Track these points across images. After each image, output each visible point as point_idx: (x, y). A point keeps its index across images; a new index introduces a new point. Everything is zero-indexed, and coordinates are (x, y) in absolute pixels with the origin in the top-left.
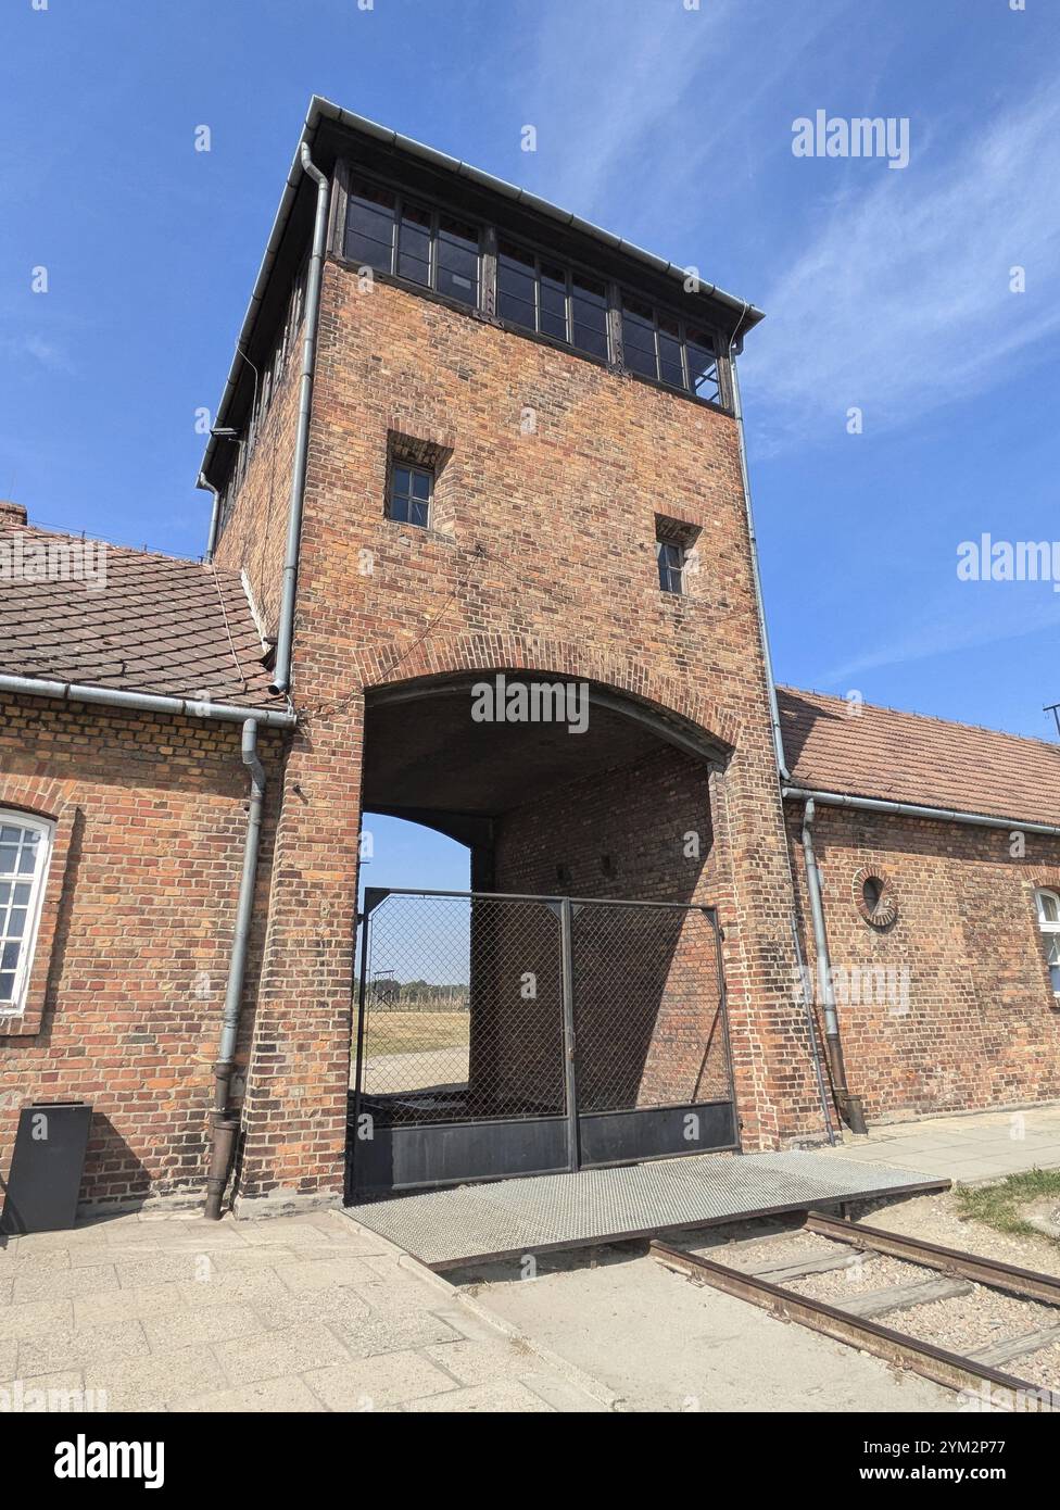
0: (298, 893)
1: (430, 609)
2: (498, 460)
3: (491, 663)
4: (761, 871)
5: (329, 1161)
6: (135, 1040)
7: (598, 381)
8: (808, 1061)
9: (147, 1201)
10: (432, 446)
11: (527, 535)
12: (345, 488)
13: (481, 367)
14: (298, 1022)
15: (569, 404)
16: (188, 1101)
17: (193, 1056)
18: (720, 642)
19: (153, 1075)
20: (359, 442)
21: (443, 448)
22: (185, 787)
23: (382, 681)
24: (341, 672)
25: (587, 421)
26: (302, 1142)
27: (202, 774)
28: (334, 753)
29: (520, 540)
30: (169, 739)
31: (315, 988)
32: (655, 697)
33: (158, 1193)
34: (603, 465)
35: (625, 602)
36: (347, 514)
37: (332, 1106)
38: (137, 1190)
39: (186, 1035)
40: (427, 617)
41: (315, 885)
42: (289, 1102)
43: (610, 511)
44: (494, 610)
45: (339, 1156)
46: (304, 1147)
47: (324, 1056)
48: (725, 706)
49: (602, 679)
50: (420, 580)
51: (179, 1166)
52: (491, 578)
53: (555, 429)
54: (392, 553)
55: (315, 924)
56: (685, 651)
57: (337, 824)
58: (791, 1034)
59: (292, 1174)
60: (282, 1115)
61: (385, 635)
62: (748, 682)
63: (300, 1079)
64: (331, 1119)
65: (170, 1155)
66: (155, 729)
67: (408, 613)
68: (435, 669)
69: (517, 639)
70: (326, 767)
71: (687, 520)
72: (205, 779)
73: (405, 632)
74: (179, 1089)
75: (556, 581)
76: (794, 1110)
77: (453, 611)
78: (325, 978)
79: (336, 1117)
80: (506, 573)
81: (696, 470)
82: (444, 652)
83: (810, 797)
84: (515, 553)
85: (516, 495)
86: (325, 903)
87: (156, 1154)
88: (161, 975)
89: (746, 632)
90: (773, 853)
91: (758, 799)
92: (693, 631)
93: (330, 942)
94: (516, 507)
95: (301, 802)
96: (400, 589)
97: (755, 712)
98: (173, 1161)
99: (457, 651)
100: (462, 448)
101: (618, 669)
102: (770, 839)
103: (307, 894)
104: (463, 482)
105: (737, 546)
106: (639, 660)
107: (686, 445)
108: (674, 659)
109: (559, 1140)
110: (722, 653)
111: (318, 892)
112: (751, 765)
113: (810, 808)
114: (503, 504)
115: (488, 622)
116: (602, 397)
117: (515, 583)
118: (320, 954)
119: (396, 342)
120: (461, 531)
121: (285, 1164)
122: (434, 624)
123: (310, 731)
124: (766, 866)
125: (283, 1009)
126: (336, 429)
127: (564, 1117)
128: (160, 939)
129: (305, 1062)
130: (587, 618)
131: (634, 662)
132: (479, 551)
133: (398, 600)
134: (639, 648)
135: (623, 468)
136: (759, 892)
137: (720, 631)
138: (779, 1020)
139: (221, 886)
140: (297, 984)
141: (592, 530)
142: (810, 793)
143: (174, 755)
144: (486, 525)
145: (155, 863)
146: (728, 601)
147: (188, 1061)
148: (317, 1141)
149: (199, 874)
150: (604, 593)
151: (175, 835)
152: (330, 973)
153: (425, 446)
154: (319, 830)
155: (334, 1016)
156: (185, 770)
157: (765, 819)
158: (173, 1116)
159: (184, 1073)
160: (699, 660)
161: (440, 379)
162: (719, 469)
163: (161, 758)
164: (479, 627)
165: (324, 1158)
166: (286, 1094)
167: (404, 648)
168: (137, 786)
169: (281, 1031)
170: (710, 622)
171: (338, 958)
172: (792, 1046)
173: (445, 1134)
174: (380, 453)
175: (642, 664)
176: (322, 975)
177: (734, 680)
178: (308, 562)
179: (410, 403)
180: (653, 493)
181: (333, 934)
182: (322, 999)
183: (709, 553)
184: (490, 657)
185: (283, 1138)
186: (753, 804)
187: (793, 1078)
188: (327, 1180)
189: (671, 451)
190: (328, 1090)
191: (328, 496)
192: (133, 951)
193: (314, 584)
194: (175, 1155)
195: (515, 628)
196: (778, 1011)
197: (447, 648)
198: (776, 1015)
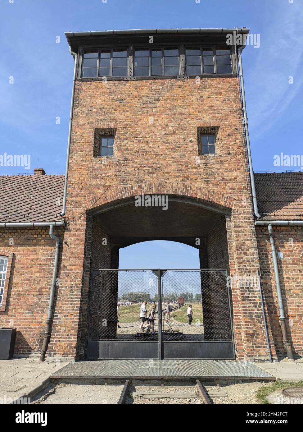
0: (66, 273)
1: (108, 182)
2: (133, 127)
3: (129, 195)
4: (242, 255)
5: (71, 348)
6: (28, 313)
7: (174, 85)
8: (262, 328)
9: (30, 355)
10: (110, 129)
11: (143, 149)
12: (81, 151)
13: (127, 97)
14: (64, 309)
15: (161, 98)
16: (41, 330)
17: (42, 318)
18: (226, 169)
19: (32, 322)
20: (86, 135)
21: (114, 129)
22: (40, 245)
23: (92, 208)
24: (79, 207)
25: (168, 101)
26: (64, 343)
27: (44, 242)
28: (77, 231)
29: (141, 152)
30: (35, 233)
31: (70, 299)
32: (194, 196)
33: (33, 353)
34: (175, 116)
35: (182, 163)
36: (81, 159)
37: (73, 333)
38: (28, 352)
39: (40, 312)
40: (107, 185)
41: (71, 270)
42: (61, 331)
43: (177, 132)
44: (131, 177)
45: (75, 347)
46: (64, 344)
47: (71, 319)
48: (227, 194)
49: (171, 193)
50: (105, 174)
51: (38, 346)
52: (129, 167)
53: (155, 109)
54: (96, 167)
55: (71, 281)
56: (209, 176)
57: (77, 252)
58: (254, 317)
59: (61, 351)
60: (59, 335)
61: (93, 193)
62: (240, 182)
63: (64, 325)
64: (73, 337)
65: (36, 343)
66: (31, 231)
67: (101, 185)
68: (109, 200)
69: (139, 186)
70: (75, 236)
71: (212, 125)
72: (46, 243)
73: (99, 191)
74: (39, 326)
75: (154, 162)
76: (253, 347)
77: (116, 181)
78: (73, 297)
79: (74, 336)
80: (135, 164)
81: (218, 105)
82: (113, 195)
83: (269, 224)
84: (138, 157)
85: (139, 136)
86: (74, 275)
87: (33, 343)
88: (34, 296)
89: (240, 163)
90: (249, 248)
91: (242, 227)
92: (213, 168)
93: (75, 286)
94: (139, 141)
95: (67, 247)
96: (98, 178)
97: (243, 193)
98: (37, 345)
99: (117, 194)
100: (120, 127)
101: (178, 188)
102: (248, 242)
103: (69, 273)
104: (120, 138)
105: (237, 129)
106: (188, 183)
107: (214, 96)
108: (203, 180)
109: (155, 349)
110: (227, 173)
111: (72, 272)
112: (239, 214)
113: (270, 228)
114: (135, 141)
115: (128, 182)
116: (175, 90)
117: (138, 167)
118: (72, 290)
119: (98, 99)
120: (119, 154)
121: (59, 348)
122: (109, 186)
123: (70, 226)
124: (245, 253)
125: (61, 305)
126: (78, 133)
127: (157, 342)
128: (34, 287)
129: (66, 320)
130: (166, 173)
131: (185, 184)
132: (126, 159)
133: (97, 182)
134: (188, 179)
135: (184, 114)
136: (241, 263)
137: (226, 165)
138: (248, 312)
139: (49, 272)
140: (65, 298)
141: (169, 141)
142: (269, 222)
143: (37, 237)
144: (128, 150)
145: (33, 267)
146: (231, 152)
147: (41, 319)
148: (68, 343)
149: (44, 269)
150: (174, 162)
151: (38, 259)
152: (74, 295)
153: (108, 130)
154: (72, 254)
155: (75, 307)
156: (40, 241)
157: (245, 235)
158: (37, 333)
159: (40, 322)
160: (215, 178)
161: (113, 106)
162: (229, 100)
163: (34, 239)
164: (125, 184)
165: (70, 348)
166: (60, 329)
167: (99, 196)
168: (28, 247)
169: (60, 311)
170: (222, 163)
171: (77, 291)
172: (254, 322)
173: (116, 344)
174: (92, 137)
175: (189, 185)
176: (72, 296)
177: (233, 182)
178: (70, 176)
179: (102, 117)
180: (197, 119)
181: (76, 284)
182: (72, 303)
183: (222, 136)
184: (128, 193)
185: (59, 341)
186: (240, 229)
187: (253, 334)
188: (71, 354)
189: (206, 101)
190: (72, 329)
191: (76, 155)
192: (27, 290)
193: (72, 183)
194: (38, 344)
195: (138, 182)
196: (247, 308)
197: (114, 193)
198: (246, 310)
